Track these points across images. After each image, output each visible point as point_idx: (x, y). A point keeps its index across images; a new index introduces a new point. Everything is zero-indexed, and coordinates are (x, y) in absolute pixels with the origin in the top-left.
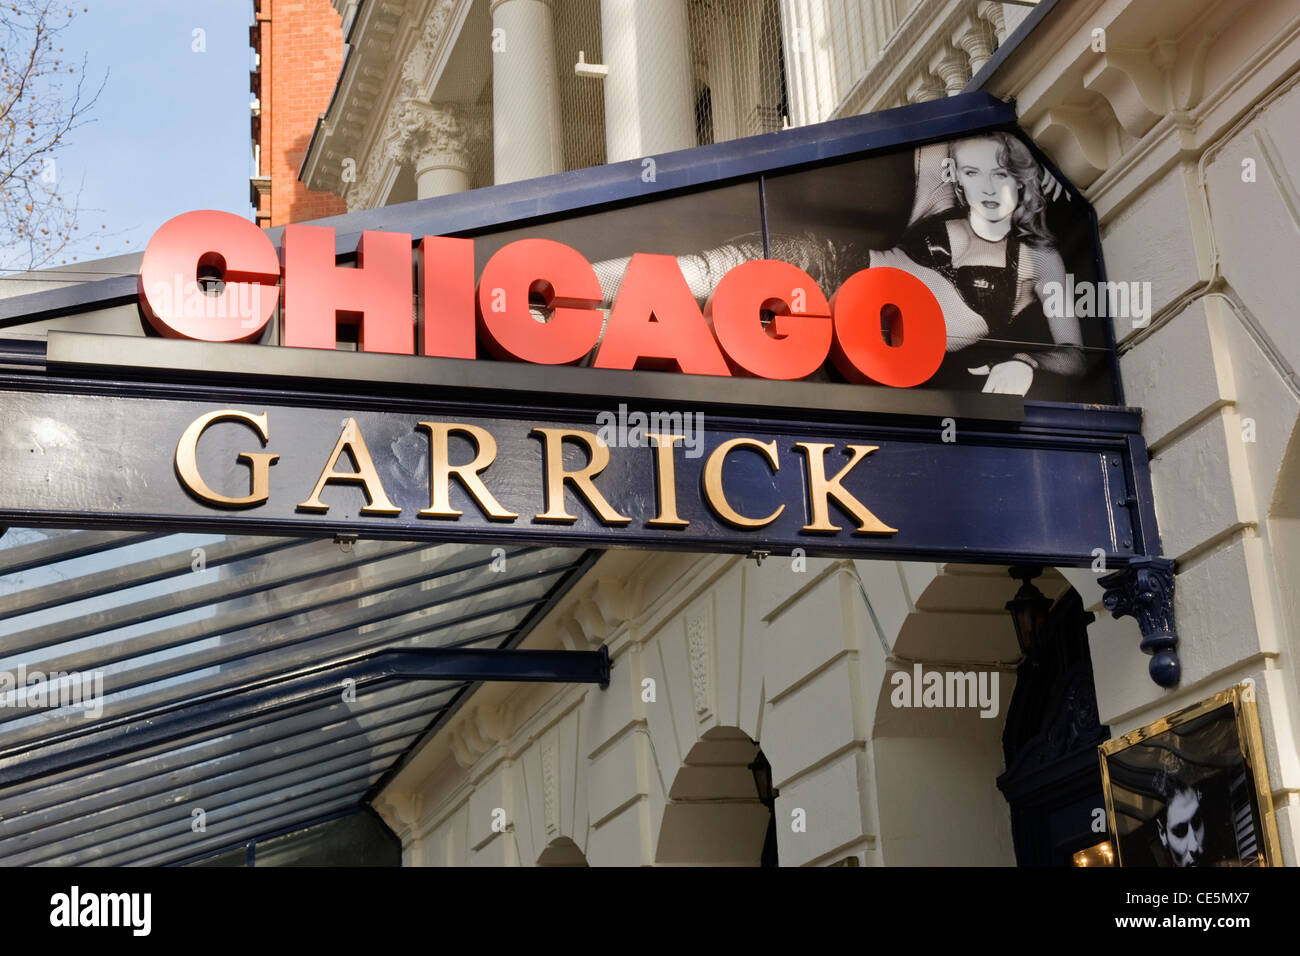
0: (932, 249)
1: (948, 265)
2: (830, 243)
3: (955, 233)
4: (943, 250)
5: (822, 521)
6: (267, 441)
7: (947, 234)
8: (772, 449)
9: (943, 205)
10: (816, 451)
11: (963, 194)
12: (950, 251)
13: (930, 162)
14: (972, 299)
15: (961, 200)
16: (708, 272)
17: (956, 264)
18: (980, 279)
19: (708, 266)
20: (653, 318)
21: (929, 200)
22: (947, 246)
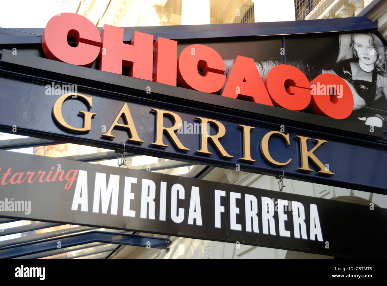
0: (345, 72)
1: (351, 79)
2: (308, 65)
3: (353, 67)
4: (349, 73)
5: (306, 166)
6: (91, 108)
7: (350, 67)
8: (287, 137)
9: (349, 56)
10: (304, 140)
11: (356, 53)
12: (351, 74)
13: (344, 41)
14: (360, 92)
15: (356, 55)
16: (262, 69)
17: (354, 79)
18: (363, 85)
19: (262, 67)
20: (244, 81)
21: (344, 53)
22: (350, 71)
